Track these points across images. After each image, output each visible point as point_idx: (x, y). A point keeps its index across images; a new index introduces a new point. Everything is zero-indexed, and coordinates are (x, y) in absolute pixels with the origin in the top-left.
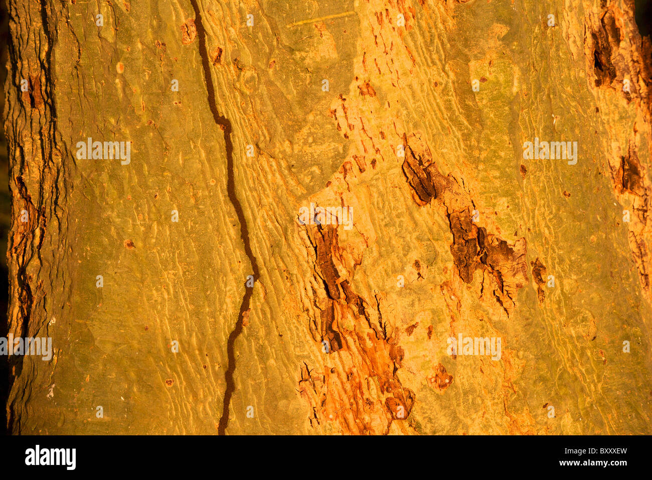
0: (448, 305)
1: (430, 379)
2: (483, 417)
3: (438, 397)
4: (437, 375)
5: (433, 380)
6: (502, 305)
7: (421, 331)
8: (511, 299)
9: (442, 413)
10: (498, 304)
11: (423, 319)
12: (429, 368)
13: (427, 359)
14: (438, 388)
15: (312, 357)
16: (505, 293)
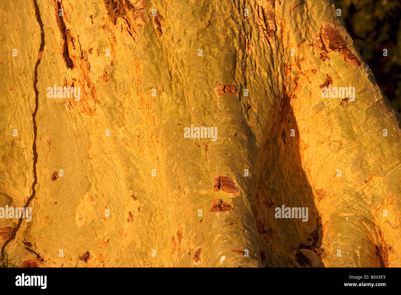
0: (108, 38)
1: (101, 77)
2: (130, 97)
3: (104, 86)
4: (104, 75)
5: (102, 77)
6: (131, 36)
7: (94, 52)
8: (135, 32)
9: (107, 95)
10: (130, 35)
11: (95, 45)
12: (100, 71)
13: (99, 67)
14: (105, 82)
15: (68, 74)
16: (132, 29)
